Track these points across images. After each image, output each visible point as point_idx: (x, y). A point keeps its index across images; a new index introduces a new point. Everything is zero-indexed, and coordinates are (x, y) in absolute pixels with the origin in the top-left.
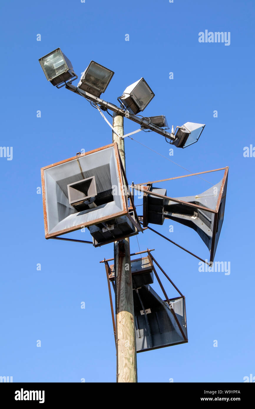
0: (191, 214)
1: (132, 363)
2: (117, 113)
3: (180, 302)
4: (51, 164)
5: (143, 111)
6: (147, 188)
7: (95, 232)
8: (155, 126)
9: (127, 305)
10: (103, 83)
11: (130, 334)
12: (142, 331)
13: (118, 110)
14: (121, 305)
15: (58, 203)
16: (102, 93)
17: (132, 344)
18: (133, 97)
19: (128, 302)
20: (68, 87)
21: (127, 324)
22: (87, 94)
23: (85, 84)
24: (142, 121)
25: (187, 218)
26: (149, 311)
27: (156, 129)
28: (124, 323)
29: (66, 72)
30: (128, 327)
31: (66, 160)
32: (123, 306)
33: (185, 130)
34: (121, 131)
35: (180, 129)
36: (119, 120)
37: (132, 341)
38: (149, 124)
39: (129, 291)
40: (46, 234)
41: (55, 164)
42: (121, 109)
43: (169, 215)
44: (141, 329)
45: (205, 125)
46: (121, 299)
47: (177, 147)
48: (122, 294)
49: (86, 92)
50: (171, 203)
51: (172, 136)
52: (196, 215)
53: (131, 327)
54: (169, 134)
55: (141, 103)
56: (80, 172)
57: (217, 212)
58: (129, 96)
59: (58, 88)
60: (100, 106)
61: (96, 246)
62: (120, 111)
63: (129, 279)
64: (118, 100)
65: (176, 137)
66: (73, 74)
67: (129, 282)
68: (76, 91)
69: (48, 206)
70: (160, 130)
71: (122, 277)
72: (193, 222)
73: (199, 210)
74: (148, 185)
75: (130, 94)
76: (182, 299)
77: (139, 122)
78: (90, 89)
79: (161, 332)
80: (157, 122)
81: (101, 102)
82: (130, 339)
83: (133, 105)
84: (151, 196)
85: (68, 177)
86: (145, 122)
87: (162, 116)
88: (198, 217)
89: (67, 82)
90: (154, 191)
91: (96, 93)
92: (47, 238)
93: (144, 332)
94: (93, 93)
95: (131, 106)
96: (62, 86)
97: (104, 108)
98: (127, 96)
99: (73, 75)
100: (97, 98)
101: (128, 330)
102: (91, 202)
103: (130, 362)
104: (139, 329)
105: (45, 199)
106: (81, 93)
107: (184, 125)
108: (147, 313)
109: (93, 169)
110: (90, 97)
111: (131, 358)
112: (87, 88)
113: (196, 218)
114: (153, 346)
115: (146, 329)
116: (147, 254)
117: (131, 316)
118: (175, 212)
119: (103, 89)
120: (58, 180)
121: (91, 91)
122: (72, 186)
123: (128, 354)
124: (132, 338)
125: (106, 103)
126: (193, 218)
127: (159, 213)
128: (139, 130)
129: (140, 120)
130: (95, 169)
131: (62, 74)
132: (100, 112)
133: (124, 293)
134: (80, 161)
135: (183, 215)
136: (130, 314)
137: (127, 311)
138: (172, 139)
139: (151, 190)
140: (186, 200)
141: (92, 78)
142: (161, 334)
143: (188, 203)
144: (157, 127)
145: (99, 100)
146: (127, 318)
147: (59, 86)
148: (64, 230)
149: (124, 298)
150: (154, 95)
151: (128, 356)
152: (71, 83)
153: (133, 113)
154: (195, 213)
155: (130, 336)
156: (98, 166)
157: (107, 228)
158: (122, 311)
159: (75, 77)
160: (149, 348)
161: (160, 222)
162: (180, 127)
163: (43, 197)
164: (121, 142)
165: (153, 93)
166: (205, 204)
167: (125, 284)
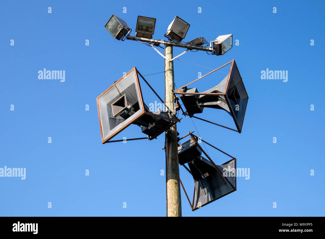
0: (217, 100)
1: (176, 215)
2: (166, 45)
3: (233, 163)
4: (102, 93)
5: (184, 38)
6: (182, 91)
7: (145, 130)
8: (197, 46)
9: (172, 175)
10: (152, 28)
11: (175, 194)
12: (206, 189)
13: (166, 43)
14: (169, 175)
15: (109, 118)
16: (153, 35)
17: (176, 201)
18: (173, 31)
19: (173, 173)
20: (128, 38)
21: (172, 188)
22: (142, 39)
23: (139, 33)
24: (186, 45)
25: (214, 103)
26: (207, 174)
27: (197, 47)
28: (170, 188)
29: (122, 29)
30: (173, 190)
31: (109, 88)
32: (170, 176)
33: (217, 42)
34: (169, 56)
35: (214, 43)
36: (168, 50)
37: (176, 199)
38: (191, 46)
39: (174, 165)
40: (102, 140)
41: (104, 93)
42: (168, 42)
43: (202, 105)
44: (205, 188)
45: (232, 35)
46: (169, 171)
47: (217, 55)
48: (169, 168)
49: (141, 38)
50: (201, 96)
51: (210, 49)
52: (220, 100)
53: (176, 189)
54: (207, 49)
55: (182, 34)
56: (119, 94)
57: (225, 94)
58: (170, 31)
59: (123, 41)
60: (154, 44)
61: (151, 139)
62: (168, 43)
63: (174, 156)
64: (165, 36)
65: (214, 49)
66: (128, 28)
67: (174, 159)
68: (134, 39)
69: (102, 122)
70: (201, 48)
71: (169, 156)
72: (219, 105)
73: (220, 96)
74: (183, 88)
75: (170, 30)
76: (234, 161)
77: (185, 46)
78: (144, 35)
79: (218, 187)
80: (197, 43)
81: (153, 41)
82: (174, 198)
83: (176, 37)
84: (186, 95)
85: (112, 99)
86: (188, 45)
87: (199, 38)
88: (222, 101)
89: (126, 35)
90: (188, 92)
91: (149, 36)
92: (104, 143)
93: (207, 190)
94: (147, 37)
95: (174, 38)
96: (125, 39)
97: (157, 44)
98: (169, 32)
99: (128, 30)
100: (150, 40)
101: (173, 192)
102: (129, 111)
103: (174, 214)
104: (204, 188)
105: (100, 118)
106: (137, 39)
107: (216, 39)
108: (206, 176)
109: (126, 89)
110: (144, 40)
111: (175, 211)
112: (141, 35)
113: (220, 101)
114: (214, 198)
115: (208, 188)
116: (190, 136)
117: (175, 182)
118: (206, 102)
119: (152, 32)
120: (107, 103)
121: (145, 36)
122: (114, 105)
123: (173, 209)
124: (176, 197)
125: (157, 41)
126: (218, 103)
127: (195, 105)
128: (185, 52)
129: (184, 45)
130: (127, 89)
131: (121, 31)
132: (154, 48)
133: (171, 167)
134: (117, 86)
135: (211, 103)
136: (175, 180)
137: (173, 179)
138: (211, 51)
139: (185, 91)
140: (209, 92)
141: (144, 28)
142: (218, 188)
143: (211, 94)
144: (198, 46)
145: (151, 40)
146: (172, 184)
147: (123, 39)
148: (112, 135)
149: (171, 170)
150: (190, 25)
151: (173, 210)
152: (130, 35)
153: (178, 42)
154: (219, 99)
155: (175, 195)
156: (128, 86)
157: (150, 125)
158: (169, 180)
159: (130, 30)
160: (212, 200)
161: (200, 111)
162: (213, 41)
163: (99, 117)
164: (170, 64)
165: (188, 24)
166: (221, 91)
167: (172, 161)
